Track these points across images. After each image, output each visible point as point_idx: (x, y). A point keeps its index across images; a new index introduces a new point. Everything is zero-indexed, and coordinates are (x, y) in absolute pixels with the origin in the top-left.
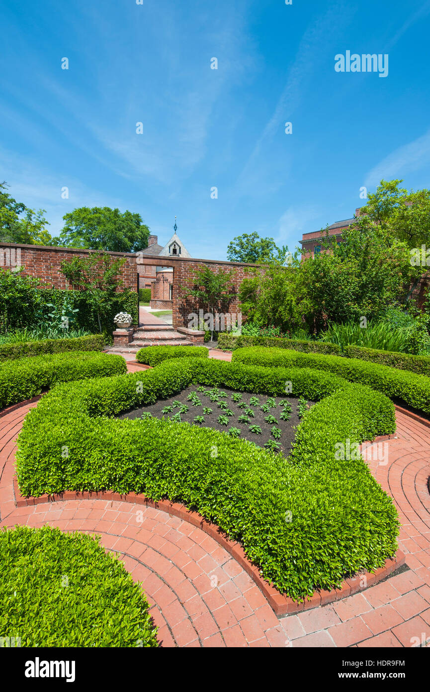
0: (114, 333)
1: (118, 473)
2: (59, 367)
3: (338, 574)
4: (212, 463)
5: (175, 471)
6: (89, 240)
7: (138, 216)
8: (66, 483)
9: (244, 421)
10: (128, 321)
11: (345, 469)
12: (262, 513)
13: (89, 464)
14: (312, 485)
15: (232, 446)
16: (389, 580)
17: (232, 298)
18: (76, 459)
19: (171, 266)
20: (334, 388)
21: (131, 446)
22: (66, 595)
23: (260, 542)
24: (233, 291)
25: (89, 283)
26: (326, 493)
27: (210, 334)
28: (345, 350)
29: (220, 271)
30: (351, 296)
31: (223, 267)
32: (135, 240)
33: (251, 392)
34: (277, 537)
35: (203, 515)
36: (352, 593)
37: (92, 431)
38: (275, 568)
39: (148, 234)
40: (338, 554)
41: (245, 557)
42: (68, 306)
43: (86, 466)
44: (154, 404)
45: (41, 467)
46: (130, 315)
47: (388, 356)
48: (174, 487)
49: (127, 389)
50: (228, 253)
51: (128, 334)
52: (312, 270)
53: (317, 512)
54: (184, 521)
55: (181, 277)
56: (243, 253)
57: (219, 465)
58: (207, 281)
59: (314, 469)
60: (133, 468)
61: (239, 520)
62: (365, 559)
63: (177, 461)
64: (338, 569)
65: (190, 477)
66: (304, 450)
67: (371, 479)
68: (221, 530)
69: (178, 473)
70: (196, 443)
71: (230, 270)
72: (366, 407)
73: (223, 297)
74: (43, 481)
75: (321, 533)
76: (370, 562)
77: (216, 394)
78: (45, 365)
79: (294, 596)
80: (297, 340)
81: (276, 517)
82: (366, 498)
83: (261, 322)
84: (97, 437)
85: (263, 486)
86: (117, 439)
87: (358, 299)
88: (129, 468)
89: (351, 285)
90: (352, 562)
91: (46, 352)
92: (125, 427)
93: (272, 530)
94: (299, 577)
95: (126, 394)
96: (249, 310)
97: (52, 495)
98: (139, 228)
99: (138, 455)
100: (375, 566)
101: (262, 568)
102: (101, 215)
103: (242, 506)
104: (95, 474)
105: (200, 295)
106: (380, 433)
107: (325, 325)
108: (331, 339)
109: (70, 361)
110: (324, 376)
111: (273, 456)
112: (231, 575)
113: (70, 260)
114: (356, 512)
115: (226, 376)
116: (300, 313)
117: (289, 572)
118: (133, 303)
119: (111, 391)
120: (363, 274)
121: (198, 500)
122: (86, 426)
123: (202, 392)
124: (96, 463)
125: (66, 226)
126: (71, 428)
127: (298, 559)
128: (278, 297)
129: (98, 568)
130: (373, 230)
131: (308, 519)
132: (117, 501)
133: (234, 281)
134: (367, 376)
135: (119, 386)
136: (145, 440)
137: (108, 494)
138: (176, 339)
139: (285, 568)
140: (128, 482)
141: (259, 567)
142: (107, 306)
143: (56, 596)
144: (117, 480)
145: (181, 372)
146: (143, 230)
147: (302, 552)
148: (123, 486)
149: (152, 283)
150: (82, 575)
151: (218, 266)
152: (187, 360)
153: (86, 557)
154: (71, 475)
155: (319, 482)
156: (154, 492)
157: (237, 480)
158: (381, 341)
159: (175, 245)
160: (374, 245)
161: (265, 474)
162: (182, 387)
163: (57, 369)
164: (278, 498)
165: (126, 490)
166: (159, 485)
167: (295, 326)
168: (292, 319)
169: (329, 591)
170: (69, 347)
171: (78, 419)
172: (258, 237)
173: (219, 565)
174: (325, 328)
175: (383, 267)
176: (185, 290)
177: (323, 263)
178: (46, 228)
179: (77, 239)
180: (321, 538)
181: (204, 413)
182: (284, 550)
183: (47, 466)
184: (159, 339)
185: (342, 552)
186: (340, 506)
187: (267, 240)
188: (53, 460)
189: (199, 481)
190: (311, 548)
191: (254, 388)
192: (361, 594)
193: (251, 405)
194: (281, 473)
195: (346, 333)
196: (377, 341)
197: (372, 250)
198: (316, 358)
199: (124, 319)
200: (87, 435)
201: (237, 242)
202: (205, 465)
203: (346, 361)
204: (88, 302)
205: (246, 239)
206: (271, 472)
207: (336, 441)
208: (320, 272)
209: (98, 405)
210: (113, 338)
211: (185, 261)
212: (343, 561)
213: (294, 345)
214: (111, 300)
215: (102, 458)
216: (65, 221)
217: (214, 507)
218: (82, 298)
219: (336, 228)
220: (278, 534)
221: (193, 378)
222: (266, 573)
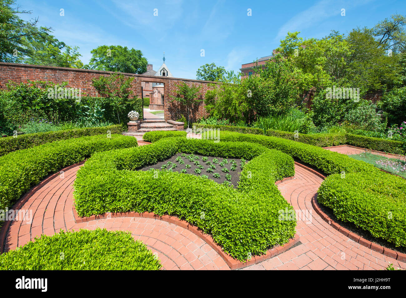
0: (128, 124)
1: (138, 201)
2: (95, 143)
3: (264, 247)
4: (193, 192)
5: (172, 198)
6: (108, 67)
7: (139, 51)
8: (106, 208)
9: (210, 171)
10: (137, 116)
11: (268, 193)
12: (223, 216)
13: (120, 197)
14: (250, 201)
15: (204, 183)
16: (291, 250)
17: (200, 102)
18: (111, 194)
19: (163, 83)
20: (261, 152)
21: (145, 185)
22: (115, 262)
23: (221, 232)
24: (201, 98)
25: (111, 92)
26: (257, 205)
27: (188, 124)
28: (267, 132)
29: (193, 86)
30: (270, 101)
31: (195, 83)
32: (138, 67)
33: (213, 156)
34: (232, 228)
35: (189, 222)
36: (272, 256)
37: (120, 178)
38: (230, 245)
39: (147, 63)
40: (264, 236)
41: (213, 242)
42: (98, 107)
43: (118, 198)
44: (156, 164)
45: (90, 199)
46: (138, 113)
47: (291, 135)
48: (171, 207)
49: (139, 155)
50: (197, 75)
51: (137, 125)
52: (248, 85)
53: (253, 214)
54: (177, 226)
55: (169, 89)
56: (206, 76)
57: (197, 193)
58: (185, 92)
59: (251, 193)
60: (146, 197)
61: (210, 222)
62: (279, 238)
63: (173, 192)
64: (265, 244)
65: (180, 201)
66: (245, 184)
67: (282, 197)
68: (199, 229)
69: (174, 199)
70: (183, 182)
71: (199, 85)
72: (278, 162)
73: (195, 102)
74: (92, 207)
75: (255, 225)
76: (281, 240)
77: (193, 157)
78: (86, 143)
79: (241, 260)
80: (240, 127)
81: (230, 218)
82: (279, 207)
83: (218, 117)
84: (124, 181)
85: (223, 203)
86: (136, 181)
87: (274, 102)
88: (144, 198)
89: (270, 94)
90: (272, 240)
91: (86, 135)
92: (141, 175)
93: (228, 225)
94: (244, 249)
95: (139, 158)
96: (210, 110)
97: (98, 215)
98: (141, 59)
99: (149, 190)
100: (284, 242)
101: (223, 246)
102: (115, 51)
103: (211, 214)
104: (123, 202)
105: (181, 100)
106: (286, 176)
107: (255, 118)
108: (258, 126)
109: (102, 140)
110: (255, 146)
111: (228, 188)
112: (206, 252)
113: (98, 78)
114: (274, 214)
115: (198, 147)
116: (241, 111)
117: (238, 246)
118: (139, 105)
119: (130, 156)
120: (277, 88)
121: (185, 213)
122: (117, 175)
123: (184, 156)
124: (124, 195)
125: (93, 57)
126: (107, 176)
127: (243, 239)
128: (228, 102)
129: (132, 248)
130: (283, 62)
131: (248, 218)
132: (137, 217)
133: (201, 92)
134: (279, 146)
135: (134, 153)
136: (153, 181)
137: (132, 214)
138: (167, 127)
139: (236, 245)
140: (144, 206)
141: (221, 246)
142: (123, 107)
143: (108, 263)
144: (137, 205)
145: (171, 145)
146: (143, 60)
147: (245, 235)
148: (141, 208)
149: (150, 94)
150: (122, 251)
151: (192, 83)
152: (175, 139)
153: (124, 242)
154: (109, 203)
155: (253, 200)
156: (159, 211)
157: (208, 200)
158: (287, 127)
159: (164, 70)
160: (283, 71)
161: (223, 197)
162: (172, 154)
163: (94, 145)
164: (232, 208)
165: (142, 211)
166: (163, 207)
167: (238, 119)
168: (236, 115)
169: (260, 256)
170: (100, 132)
171: (111, 171)
172: (215, 66)
173: (199, 247)
174: (255, 120)
175: (288, 84)
176: (171, 98)
177: (254, 81)
178: (79, 59)
179: (100, 66)
180: (256, 227)
181: (186, 168)
182: (235, 235)
183: (94, 198)
184: (156, 127)
185: (266, 235)
186: (265, 211)
187: (221, 68)
188: (98, 195)
189: (186, 202)
190: (250, 233)
191: (215, 154)
192: (277, 257)
193: (213, 163)
194: (232, 196)
195: (267, 122)
196: (284, 127)
197: (282, 73)
198: (250, 137)
199: (134, 115)
200: (117, 180)
201: (202, 69)
202: (189, 193)
203: (267, 138)
204: (111, 104)
205: (208, 67)
206: (227, 195)
207: (262, 179)
208: (253, 86)
209: (122, 165)
210: (128, 127)
211: (171, 79)
212: (267, 239)
213: (237, 130)
214: (125, 103)
215: (128, 193)
216: (92, 54)
217: (195, 216)
218: (107, 102)
219: (261, 61)
220: (232, 227)
221: (178, 149)
222: (226, 248)
